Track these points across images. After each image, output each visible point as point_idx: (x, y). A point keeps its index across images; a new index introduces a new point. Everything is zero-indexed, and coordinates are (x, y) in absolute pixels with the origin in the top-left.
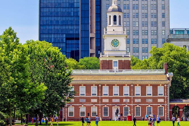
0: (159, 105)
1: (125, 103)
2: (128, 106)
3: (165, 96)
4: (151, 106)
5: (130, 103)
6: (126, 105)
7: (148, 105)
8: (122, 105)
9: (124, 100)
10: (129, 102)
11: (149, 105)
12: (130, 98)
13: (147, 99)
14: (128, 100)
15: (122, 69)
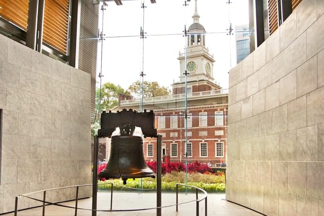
0: (217, 139)
1: (172, 138)
2: (176, 142)
3: (224, 126)
4: (205, 141)
5: (179, 138)
6: (174, 142)
7: (201, 140)
8: (169, 141)
9: (172, 134)
10: (177, 136)
11: (203, 141)
12: (178, 131)
13: (200, 132)
14: (176, 134)
15: (199, 91)
